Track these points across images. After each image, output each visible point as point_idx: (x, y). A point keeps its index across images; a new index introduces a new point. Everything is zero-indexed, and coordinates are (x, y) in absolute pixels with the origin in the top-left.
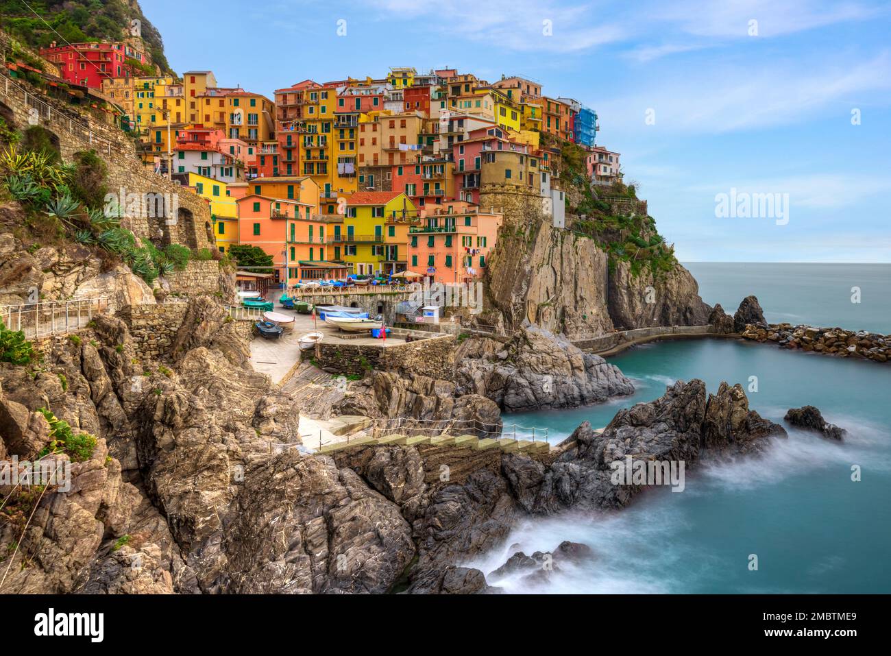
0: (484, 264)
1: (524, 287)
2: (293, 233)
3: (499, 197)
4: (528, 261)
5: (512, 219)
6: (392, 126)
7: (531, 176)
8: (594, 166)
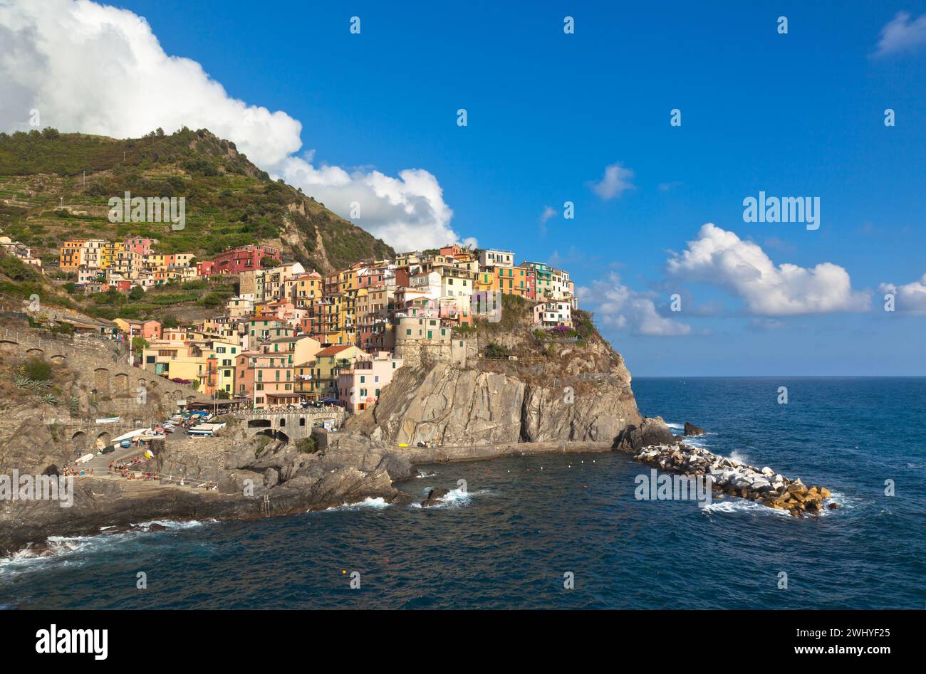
0: (378, 392)
1: (403, 408)
2: (260, 376)
3: (402, 347)
4: (413, 392)
5: (409, 362)
6: (374, 298)
7: (430, 333)
8: (541, 315)
